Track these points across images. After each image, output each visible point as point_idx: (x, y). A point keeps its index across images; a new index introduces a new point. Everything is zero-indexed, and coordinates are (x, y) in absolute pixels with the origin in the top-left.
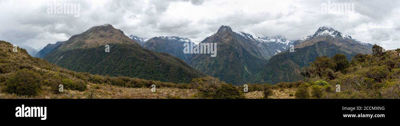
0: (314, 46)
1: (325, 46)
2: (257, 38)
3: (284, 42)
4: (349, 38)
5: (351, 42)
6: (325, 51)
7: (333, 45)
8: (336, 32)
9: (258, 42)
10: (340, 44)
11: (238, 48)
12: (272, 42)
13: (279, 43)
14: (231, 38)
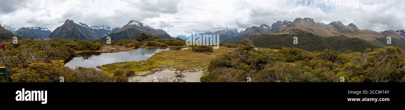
0: (126, 31)
1: (133, 31)
2: (91, 26)
3: (109, 29)
4: (147, 26)
5: (148, 29)
6: (132, 34)
7: (137, 31)
8: (140, 23)
9: (91, 29)
10: (142, 30)
11: (77, 34)
12: (101, 29)
13: (106, 30)
14: (73, 27)
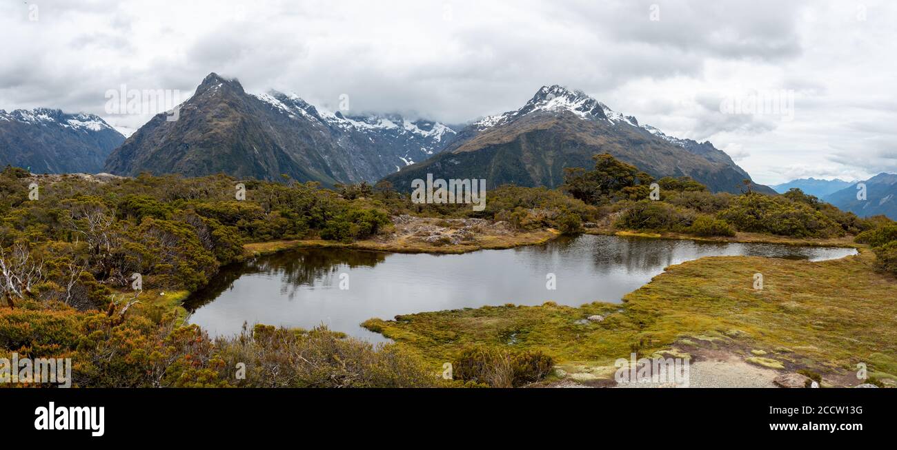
0: (514, 145)
1: (552, 144)
2: (333, 115)
3: (428, 129)
4: (629, 122)
5: (633, 135)
6: (550, 162)
7: (574, 144)
8: (591, 102)
9: (335, 131)
10: (601, 140)
11: (261, 152)
12: (384, 130)
13: (410, 133)
14: (239, 115)
